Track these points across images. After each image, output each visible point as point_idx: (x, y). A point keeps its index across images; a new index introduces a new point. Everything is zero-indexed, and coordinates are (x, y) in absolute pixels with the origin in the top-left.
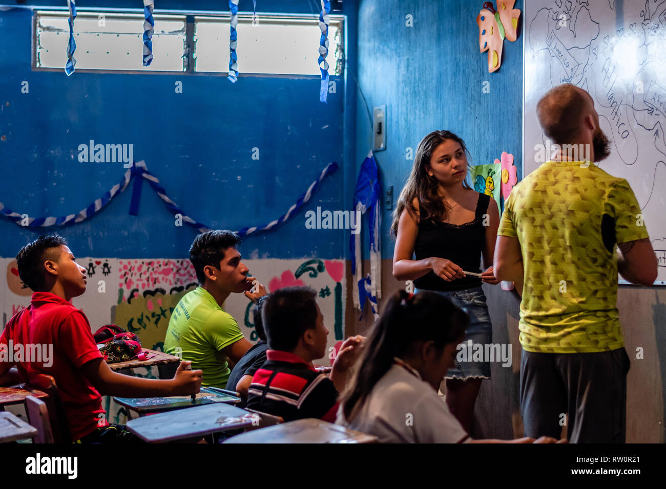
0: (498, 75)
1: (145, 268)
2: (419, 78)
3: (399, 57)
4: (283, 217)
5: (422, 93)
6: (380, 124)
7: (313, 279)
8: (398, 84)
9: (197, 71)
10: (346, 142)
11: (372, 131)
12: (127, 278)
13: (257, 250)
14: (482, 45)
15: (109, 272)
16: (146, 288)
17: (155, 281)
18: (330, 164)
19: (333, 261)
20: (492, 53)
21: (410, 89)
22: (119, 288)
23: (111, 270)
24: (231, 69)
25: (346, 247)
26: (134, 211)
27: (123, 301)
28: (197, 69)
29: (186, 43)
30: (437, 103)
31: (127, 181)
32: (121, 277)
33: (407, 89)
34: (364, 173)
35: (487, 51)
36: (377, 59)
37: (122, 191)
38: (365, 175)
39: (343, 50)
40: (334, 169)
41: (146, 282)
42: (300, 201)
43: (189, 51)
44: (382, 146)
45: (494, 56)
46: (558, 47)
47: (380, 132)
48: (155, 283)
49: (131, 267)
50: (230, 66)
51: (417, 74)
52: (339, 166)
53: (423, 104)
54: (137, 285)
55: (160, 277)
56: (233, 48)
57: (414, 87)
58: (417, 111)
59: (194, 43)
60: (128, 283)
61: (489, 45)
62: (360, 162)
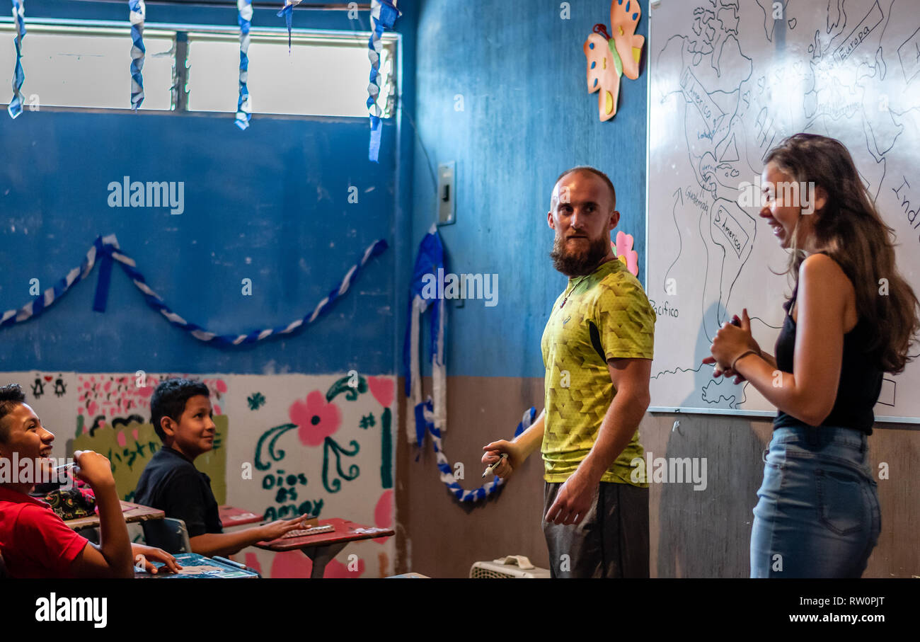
0: (612, 124)
1: (114, 386)
2: (503, 126)
3: (475, 94)
4: (309, 315)
5: (506, 146)
6: (447, 188)
7: (351, 403)
8: (473, 132)
9: (190, 110)
10: (399, 212)
11: (436, 196)
12: (89, 401)
13: (273, 362)
14: (591, 83)
15: (64, 391)
16: (117, 415)
17: (129, 404)
18: (377, 241)
19: (380, 377)
20: (604, 94)
21: (490, 140)
22: (77, 414)
23: (67, 389)
24: (240, 110)
25: (397, 359)
26: (100, 305)
27: (83, 433)
28: (189, 108)
29: (175, 70)
30: (527, 161)
31: (91, 263)
32: (81, 399)
33: (485, 140)
34: (424, 254)
35: (598, 91)
36: (443, 96)
37: (83, 277)
38: (425, 257)
39: (395, 83)
40: (382, 248)
41: (115, 406)
42: (333, 294)
43: (179, 81)
44: (450, 218)
45: (607, 98)
46: (695, 90)
47: (446, 199)
48: (128, 407)
49: (95, 385)
50: (240, 105)
51: (500, 120)
52: (389, 244)
53: (508, 161)
54: (104, 411)
55: (136, 399)
56: (243, 81)
57: (496, 138)
58: (500, 172)
59: (186, 70)
60: (90, 407)
61: (601, 83)
62: (418, 238)
